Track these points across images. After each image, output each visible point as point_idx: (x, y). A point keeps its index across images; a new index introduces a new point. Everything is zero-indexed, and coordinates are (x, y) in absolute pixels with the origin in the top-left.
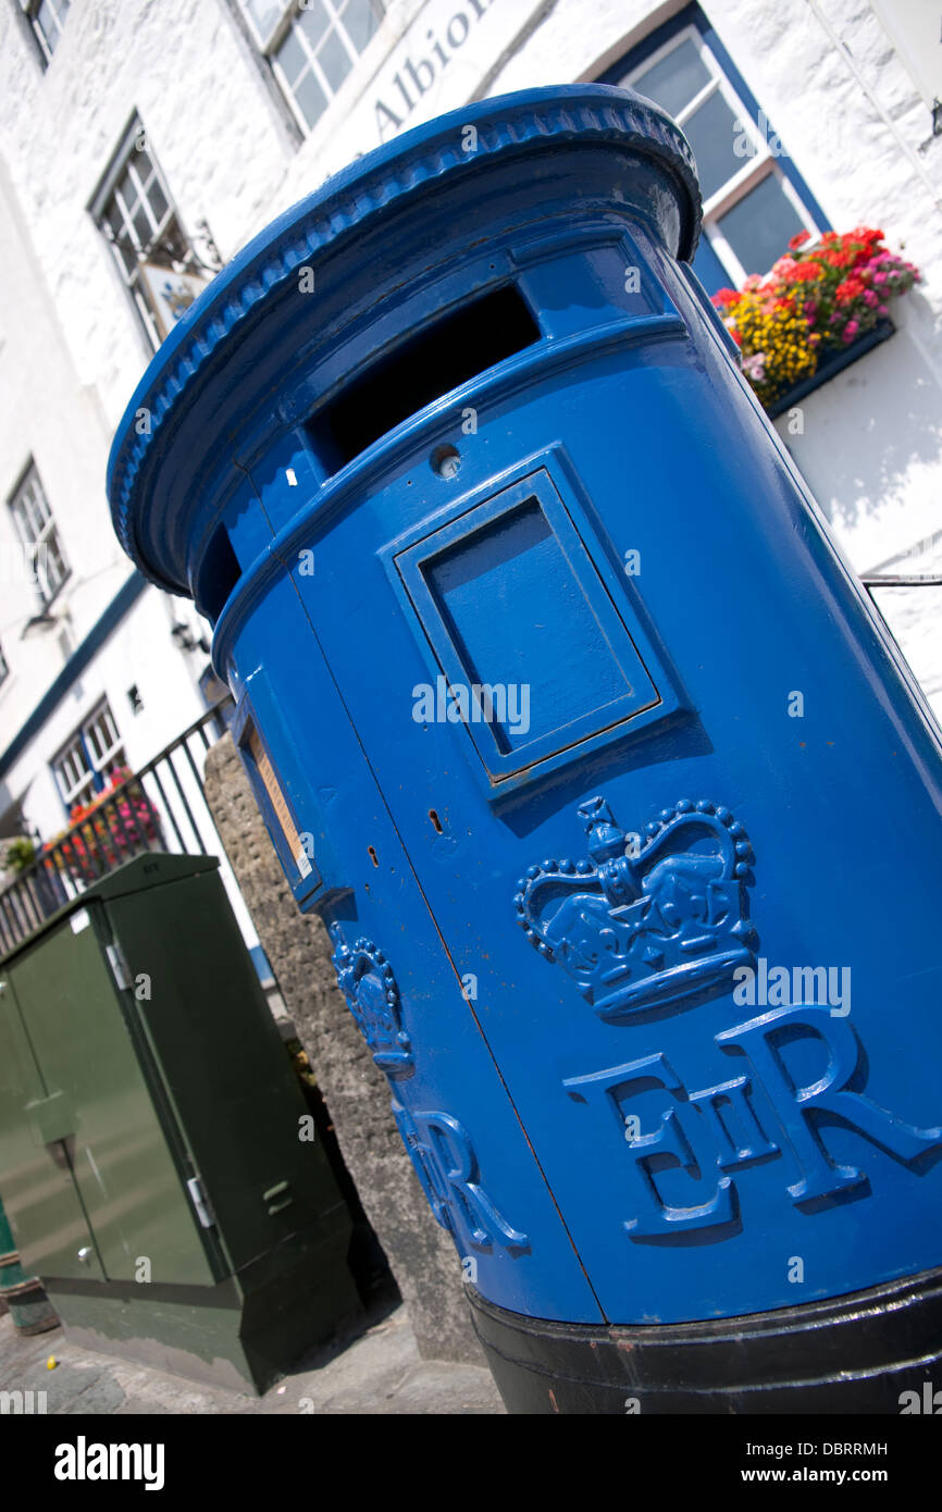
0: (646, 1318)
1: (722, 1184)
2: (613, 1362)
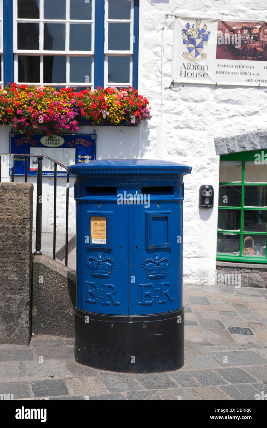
0: (135, 314)
1: (153, 299)
2: (128, 319)
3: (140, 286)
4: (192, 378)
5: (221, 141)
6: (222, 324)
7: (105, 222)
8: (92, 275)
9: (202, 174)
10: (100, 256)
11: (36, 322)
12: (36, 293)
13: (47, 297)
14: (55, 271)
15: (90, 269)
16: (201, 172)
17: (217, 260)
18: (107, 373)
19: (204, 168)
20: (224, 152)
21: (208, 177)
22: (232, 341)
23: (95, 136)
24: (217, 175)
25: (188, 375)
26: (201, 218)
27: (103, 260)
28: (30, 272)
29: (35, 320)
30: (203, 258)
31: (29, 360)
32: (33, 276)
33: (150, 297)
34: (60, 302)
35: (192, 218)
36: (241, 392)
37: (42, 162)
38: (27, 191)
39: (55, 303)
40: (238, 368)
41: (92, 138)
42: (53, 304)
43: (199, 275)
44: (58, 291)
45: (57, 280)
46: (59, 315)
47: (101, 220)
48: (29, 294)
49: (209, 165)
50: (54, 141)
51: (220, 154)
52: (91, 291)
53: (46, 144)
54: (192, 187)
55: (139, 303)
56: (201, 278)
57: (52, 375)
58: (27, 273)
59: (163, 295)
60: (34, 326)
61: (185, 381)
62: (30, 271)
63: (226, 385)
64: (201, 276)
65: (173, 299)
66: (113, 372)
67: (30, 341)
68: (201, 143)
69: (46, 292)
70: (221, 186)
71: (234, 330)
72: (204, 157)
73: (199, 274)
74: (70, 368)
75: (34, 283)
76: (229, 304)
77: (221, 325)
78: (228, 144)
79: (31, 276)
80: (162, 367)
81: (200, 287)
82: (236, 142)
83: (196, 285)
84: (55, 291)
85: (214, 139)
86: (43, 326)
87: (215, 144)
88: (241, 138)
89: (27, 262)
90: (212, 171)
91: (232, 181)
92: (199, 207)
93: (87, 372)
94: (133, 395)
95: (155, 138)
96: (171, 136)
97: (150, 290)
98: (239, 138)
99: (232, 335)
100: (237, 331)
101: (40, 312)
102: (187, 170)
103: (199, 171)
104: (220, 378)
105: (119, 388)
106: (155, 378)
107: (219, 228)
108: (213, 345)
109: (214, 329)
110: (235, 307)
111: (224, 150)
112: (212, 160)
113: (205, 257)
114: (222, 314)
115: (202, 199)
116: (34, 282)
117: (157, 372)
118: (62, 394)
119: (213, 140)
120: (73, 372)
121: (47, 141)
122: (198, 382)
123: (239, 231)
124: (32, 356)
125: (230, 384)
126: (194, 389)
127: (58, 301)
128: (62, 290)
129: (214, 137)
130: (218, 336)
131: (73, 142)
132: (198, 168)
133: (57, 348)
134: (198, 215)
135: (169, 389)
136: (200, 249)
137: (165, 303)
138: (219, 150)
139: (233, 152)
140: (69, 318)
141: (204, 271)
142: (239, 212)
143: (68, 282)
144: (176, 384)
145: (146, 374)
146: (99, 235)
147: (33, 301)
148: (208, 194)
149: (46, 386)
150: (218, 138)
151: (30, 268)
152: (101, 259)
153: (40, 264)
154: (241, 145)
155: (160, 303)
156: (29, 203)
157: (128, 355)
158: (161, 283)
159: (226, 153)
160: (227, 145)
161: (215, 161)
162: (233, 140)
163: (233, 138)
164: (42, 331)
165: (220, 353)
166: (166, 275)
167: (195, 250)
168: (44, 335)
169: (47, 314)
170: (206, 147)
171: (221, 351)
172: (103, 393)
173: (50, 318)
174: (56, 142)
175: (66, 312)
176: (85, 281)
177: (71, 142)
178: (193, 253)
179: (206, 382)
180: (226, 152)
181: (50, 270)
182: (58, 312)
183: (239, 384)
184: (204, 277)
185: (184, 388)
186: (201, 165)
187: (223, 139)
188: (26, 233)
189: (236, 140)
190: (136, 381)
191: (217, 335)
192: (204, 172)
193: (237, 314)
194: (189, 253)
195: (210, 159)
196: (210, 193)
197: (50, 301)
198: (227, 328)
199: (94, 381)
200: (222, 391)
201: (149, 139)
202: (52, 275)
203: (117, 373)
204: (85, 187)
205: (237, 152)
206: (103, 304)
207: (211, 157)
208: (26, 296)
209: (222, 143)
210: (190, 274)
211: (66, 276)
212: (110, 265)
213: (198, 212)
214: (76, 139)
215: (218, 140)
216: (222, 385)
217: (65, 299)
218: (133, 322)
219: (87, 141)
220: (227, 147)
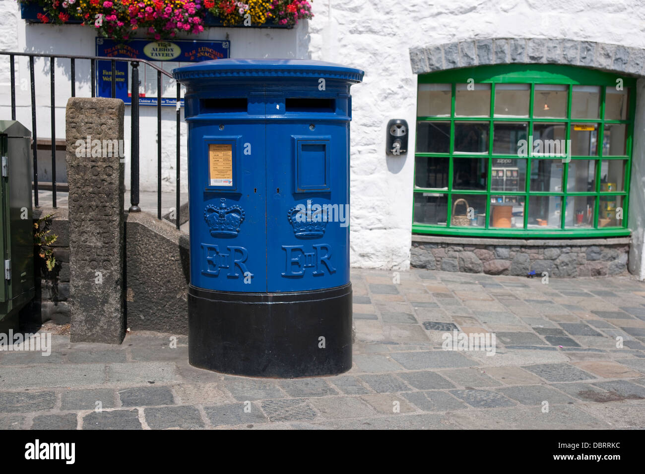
1: (304, 269)
2: (266, 299)
3: (284, 249)
4: (362, 384)
5: (420, 52)
6: (414, 318)
7: (231, 152)
8: (211, 233)
9: (390, 103)
10: (223, 204)
11: (131, 311)
12: (132, 269)
13: (149, 274)
14: (160, 235)
15: (208, 224)
16: (389, 100)
17: (414, 233)
18: (235, 378)
19: (393, 94)
20: (423, 70)
21: (400, 107)
22: (427, 338)
23: (228, 43)
24: (413, 104)
25: (358, 380)
26: (390, 170)
27: (228, 210)
28: (121, 236)
29: (130, 309)
30: (392, 230)
31: (119, 362)
32: (127, 243)
33: (300, 266)
34: (169, 281)
35: (376, 169)
36: (431, 400)
37: (138, 70)
38: (114, 110)
39: (161, 283)
40: (432, 371)
41: (224, 47)
42: (158, 285)
43: (387, 255)
44: (165, 265)
45: (164, 249)
46: (167, 302)
47: (225, 150)
48: (119, 269)
49: (402, 89)
50: (164, 51)
51: (418, 72)
52: (211, 258)
53: (152, 55)
54: (376, 122)
55: (283, 274)
56: (389, 260)
57: (151, 381)
58: (116, 235)
59: (319, 262)
60: (130, 318)
61: (351, 387)
62: (121, 233)
63: (410, 392)
64: (389, 257)
65: (335, 269)
66: (244, 377)
67: (123, 339)
68: (389, 55)
69: (146, 267)
70: (420, 122)
71: (432, 325)
72: (394, 76)
73: (386, 253)
74: (180, 371)
75: (128, 253)
76: (428, 293)
77: (412, 319)
78: (430, 57)
79: (122, 241)
80: (318, 368)
81: (387, 273)
82: (443, 55)
83: (381, 269)
84: (161, 265)
85: (409, 49)
86: (143, 318)
87: (411, 56)
88: (449, 48)
89: (115, 219)
90: (406, 98)
91: (437, 114)
92: (387, 153)
93: (205, 377)
94: (271, 404)
95: (320, 47)
96: (344, 44)
97: (299, 256)
98: (446, 48)
99: (428, 332)
100: (436, 327)
101: (139, 297)
102: (356, 75)
103: (386, 98)
104: (403, 384)
105: (251, 396)
106: (307, 384)
107: (417, 185)
108: (398, 344)
109: (401, 324)
110: (437, 297)
111: (423, 66)
112: (406, 81)
113: (395, 228)
114: (416, 306)
115: (391, 139)
116: (128, 251)
117: (310, 376)
118: (164, 404)
119: (408, 51)
120: (184, 376)
121: (154, 50)
122: (370, 389)
123: (446, 189)
124: (125, 357)
125: (416, 390)
126: (363, 397)
127: (165, 280)
128: (172, 263)
129: (409, 46)
130: (406, 333)
131: (195, 53)
132: (385, 93)
133: (163, 348)
134: (385, 164)
135: (325, 397)
136: (388, 216)
137: (322, 275)
138: (416, 67)
139: (438, 70)
140: (182, 305)
141: (393, 249)
142: (446, 160)
143: (180, 251)
144: (336, 390)
145: (294, 380)
146: (221, 173)
147: (128, 280)
148: (399, 133)
149: (142, 393)
150: (416, 48)
151: (120, 229)
152: (225, 208)
153: (138, 224)
154: (450, 58)
155: (315, 275)
156: (117, 128)
157: (266, 352)
158: (316, 245)
159: (426, 71)
160: (429, 59)
161: (410, 82)
162: (438, 51)
163: (438, 48)
164: (141, 324)
165: (407, 353)
166: (324, 233)
167: (381, 217)
168: (145, 331)
169: (149, 299)
170: (396, 62)
171: (409, 351)
172: (227, 402)
173: (154, 305)
174: (168, 52)
175: (178, 297)
176: (202, 244)
177: (192, 53)
178: (377, 222)
179: (381, 389)
180: (428, 69)
181: (153, 233)
182: (165, 297)
183: (430, 390)
184: (394, 257)
185: (348, 396)
186: (389, 89)
187: (423, 49)
188: (114, 175)
189: (443, 52)
190: (278, 387)
191: (405, 331)
192: (393, 100)
193: (438, 306)
194: (372, 221)
195: (403, 80)
196: (403, 131)
197: (154, 281)
198: (420, 323)
199: (215, 388)
200: (403, 398)
201: (311, 49)
202: (156, 241)
203: (250, 378)
204: (200, 100)
205: (443, 70)
206: (229, 277)
207: (404, 77)
208: (115, 270)
209: (421, 56)
210: (372, 254)
211: (177, 242)
212: (239, 217)
213: (385, 161)
214: (199, 49)
215: (415, 51)
216: (404, 392)
217: (177, 276)
218: (274, 303)
219: (216, 51)
220: (429, 62)
